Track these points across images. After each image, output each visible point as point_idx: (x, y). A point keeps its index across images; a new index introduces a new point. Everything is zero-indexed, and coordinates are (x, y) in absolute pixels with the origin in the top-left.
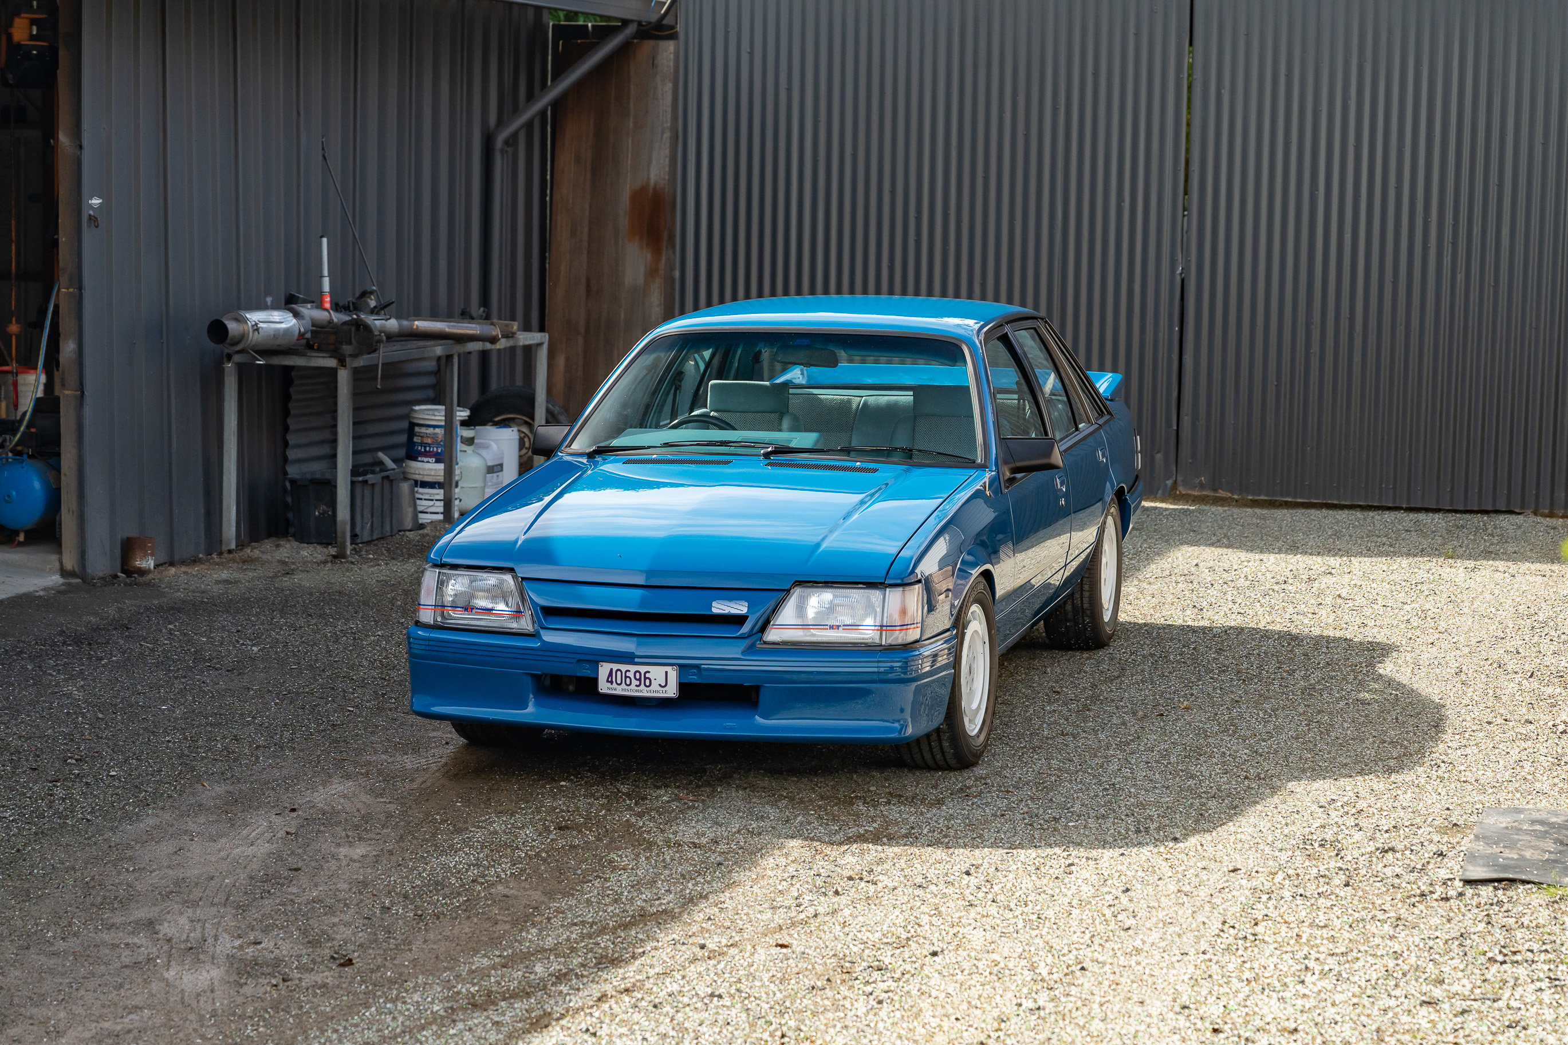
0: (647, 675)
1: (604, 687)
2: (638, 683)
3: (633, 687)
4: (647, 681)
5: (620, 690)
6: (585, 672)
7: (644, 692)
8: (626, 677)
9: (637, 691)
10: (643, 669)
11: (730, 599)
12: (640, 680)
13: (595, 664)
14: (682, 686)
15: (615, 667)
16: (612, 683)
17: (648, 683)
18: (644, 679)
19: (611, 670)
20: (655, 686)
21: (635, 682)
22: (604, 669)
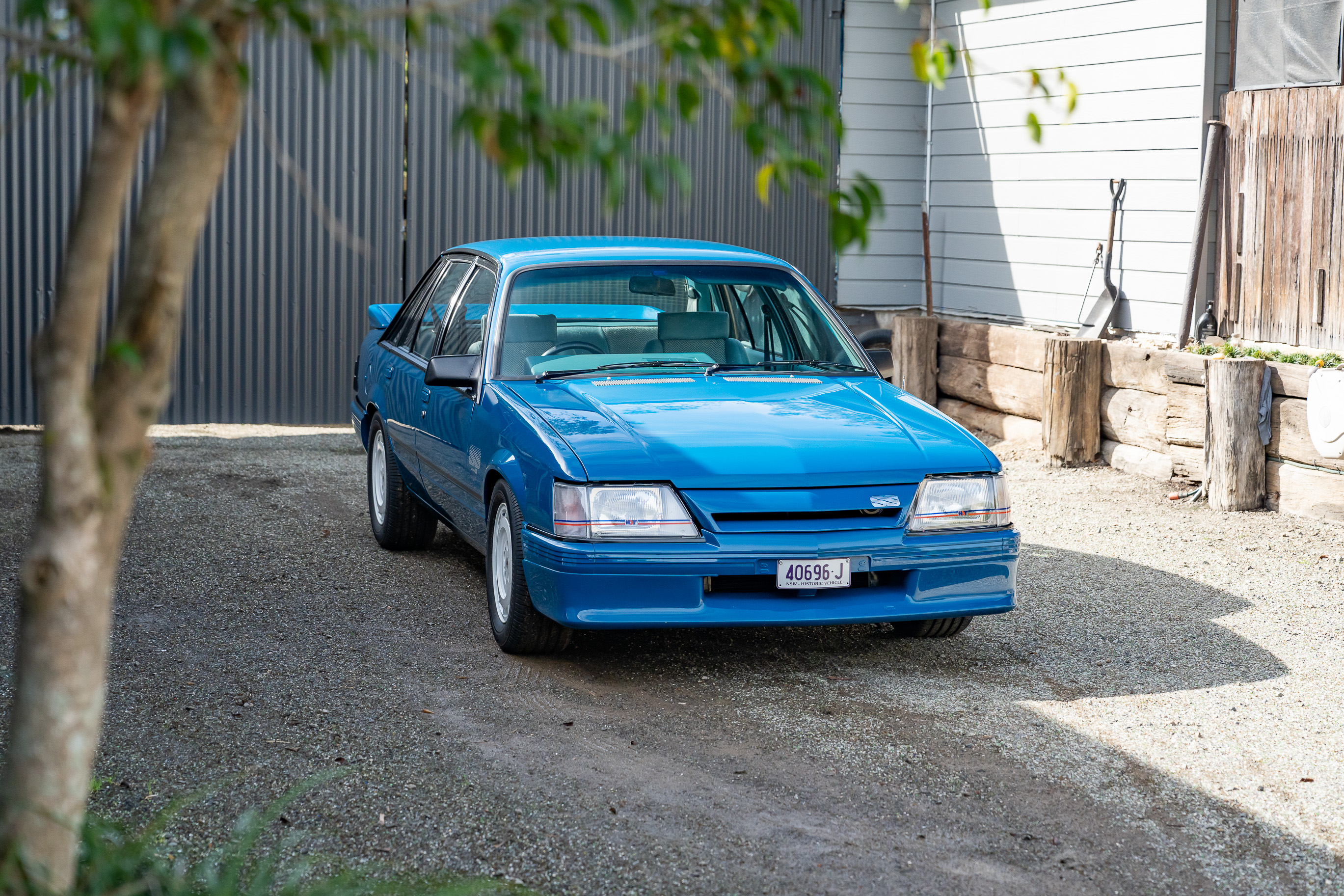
0: (826, 568)
1: (783, 583)
2: (817, 576)
3: (813, 580)
4: (826, 574)
5: (799, 585)
6: (766, 571)
7: (823, 584)
8: (806, 572)
9: (816, 584)
10: (822, 563)
11: (883, 495)
12: (819, 573)
13: (774, 562)
14: (854, 576)
15: (795, 563)
16: (791, 578)
17: (826, 576)
18: (822, 572)
19: (792, 566)
20: (832, 578)
21: (815, 576)
22: (783, 568)
